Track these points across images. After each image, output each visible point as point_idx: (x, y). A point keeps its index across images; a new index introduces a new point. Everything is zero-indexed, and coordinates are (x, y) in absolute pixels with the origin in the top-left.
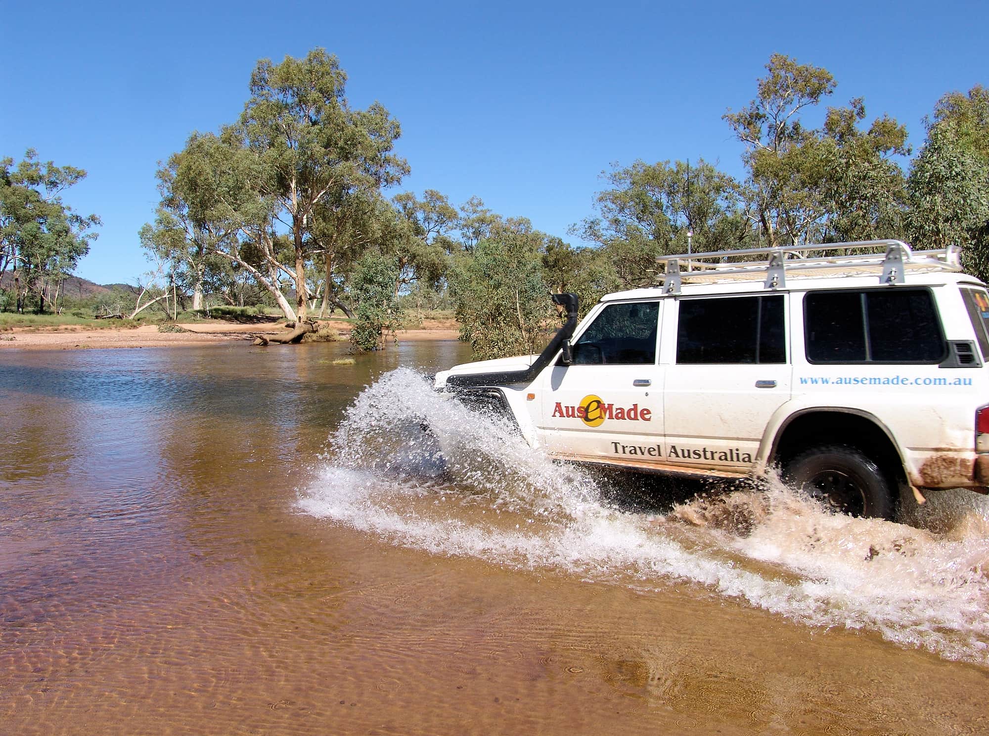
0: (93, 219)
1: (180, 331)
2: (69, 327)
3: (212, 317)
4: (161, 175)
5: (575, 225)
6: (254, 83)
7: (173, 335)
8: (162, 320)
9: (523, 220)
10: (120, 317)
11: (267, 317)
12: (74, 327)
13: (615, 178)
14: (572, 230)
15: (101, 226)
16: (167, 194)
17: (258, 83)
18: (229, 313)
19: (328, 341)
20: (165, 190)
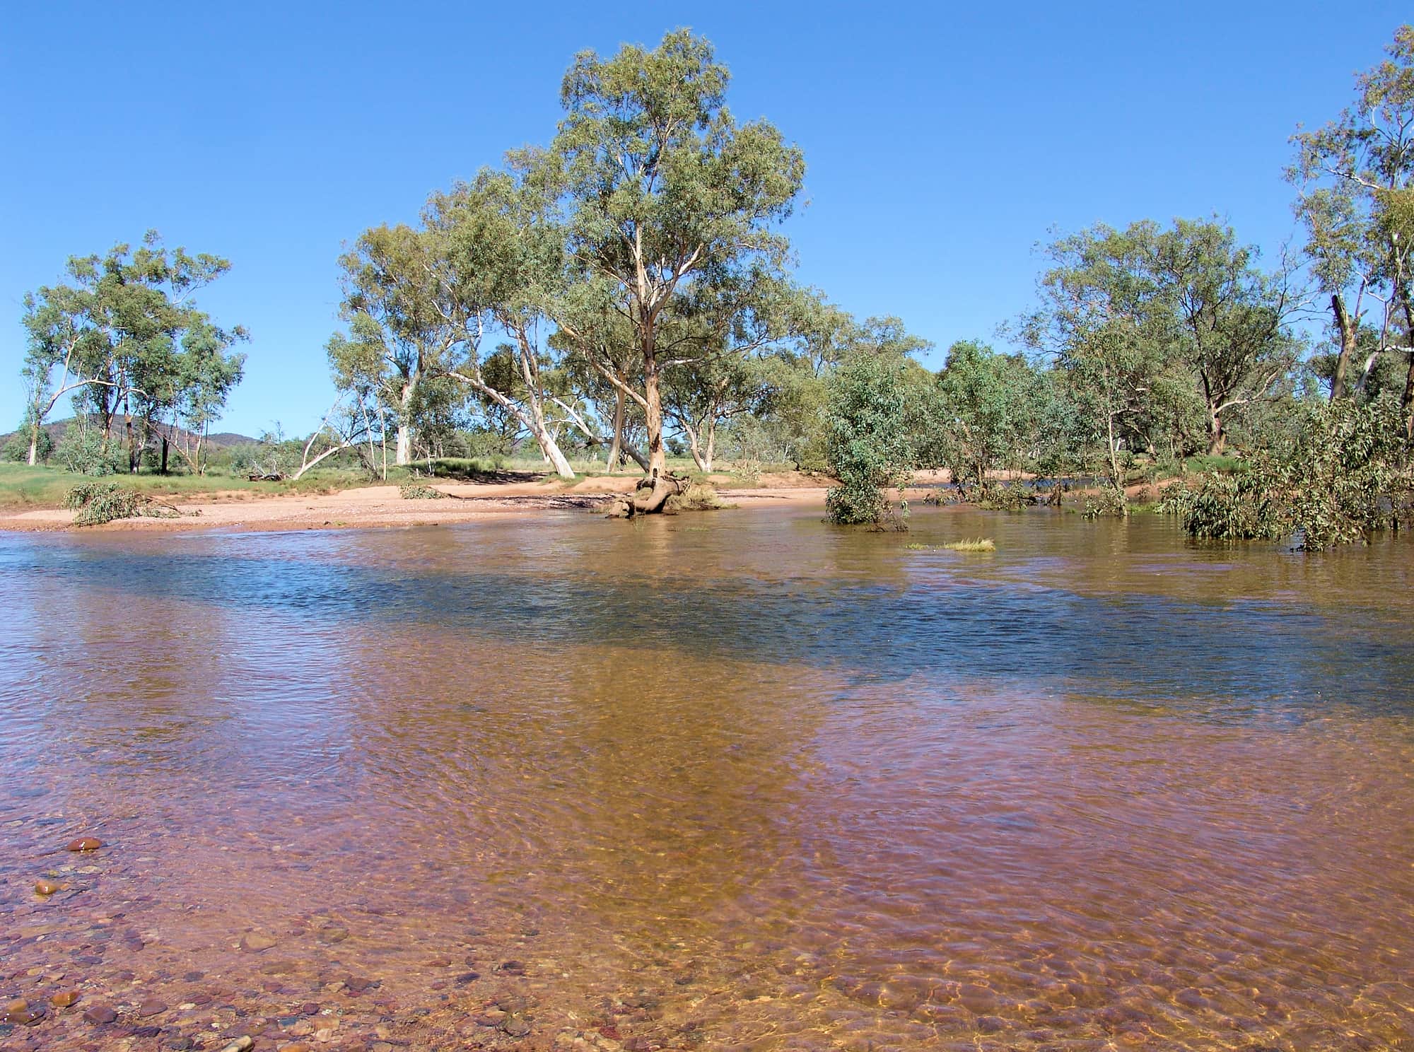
0: (238, 332)
1: (435, 496)
2: (234, 493)
3: (437, 474)
4: (348, 263)
5: (1006, 322)
6: (567, 91)
7: (424, 503)
8: (366, 480)
9: (891, 320)
10: (277, 478)
11: (514, 474)
12: (240, 493)
13: (1057, 251)
14: (1002, 330)
15: (250, 342)
16: (353, 290)
17: (574, 90)
18: (455, 468)
19: (705, 508)
20: (351, 285)
